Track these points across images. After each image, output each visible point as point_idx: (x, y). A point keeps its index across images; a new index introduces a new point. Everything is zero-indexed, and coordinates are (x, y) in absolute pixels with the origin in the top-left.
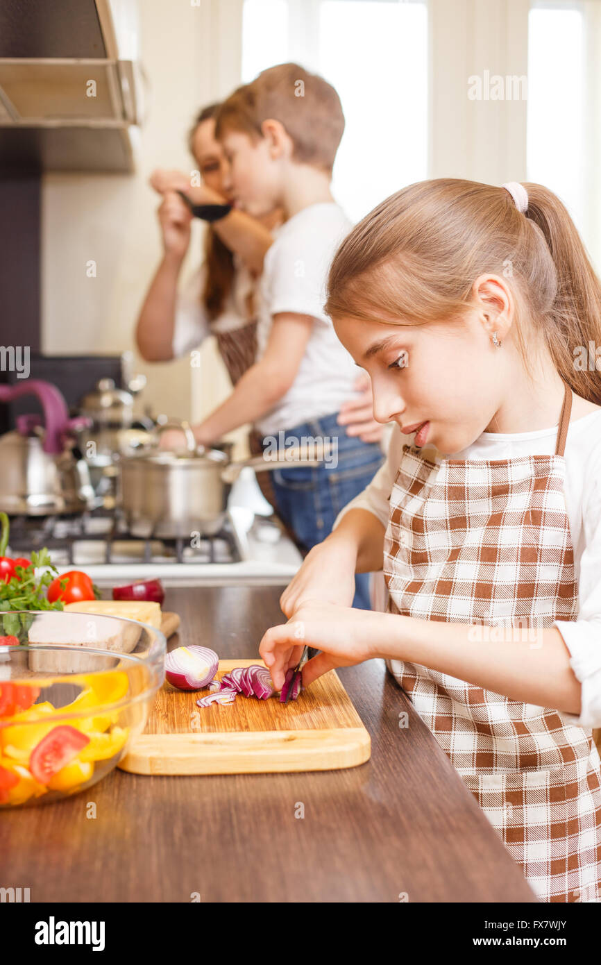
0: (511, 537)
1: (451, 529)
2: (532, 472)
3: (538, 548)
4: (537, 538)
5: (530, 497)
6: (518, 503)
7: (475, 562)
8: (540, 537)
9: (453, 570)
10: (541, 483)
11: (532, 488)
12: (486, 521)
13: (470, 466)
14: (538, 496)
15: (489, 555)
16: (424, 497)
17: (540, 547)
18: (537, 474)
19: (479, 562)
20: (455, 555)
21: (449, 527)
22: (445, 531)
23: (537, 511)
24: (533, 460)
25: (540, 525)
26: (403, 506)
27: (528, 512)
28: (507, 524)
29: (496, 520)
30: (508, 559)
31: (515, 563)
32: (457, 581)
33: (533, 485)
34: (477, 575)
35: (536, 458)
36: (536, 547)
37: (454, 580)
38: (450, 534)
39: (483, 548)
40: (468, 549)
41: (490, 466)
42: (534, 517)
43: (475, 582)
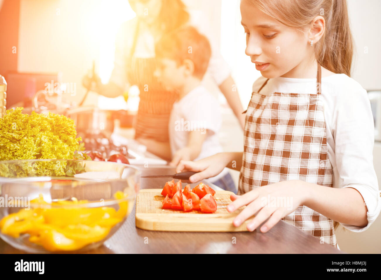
0: (299, 131)
1: (272, 124)
2: (308, 101)
3: (311, 137)
4: (311, 132)
5: (307, 113)
6: (302, 115)
7: (282, 141)
8: (313, 132)
9: (273, 145)
10: (312, 107)
11: (308, 109)
12: (286, 122)
13: (283, 95)
14: (312, 113)
15: (288, 138)
16: (262, 109)
17: (312, 136)
18: (311, 102)
19: (284, 142)
20: (273, 137)
21: (271, 123)
22: (269, 125)
23: (311, 120)
24: (309, 96)
25: (313, 126)
26: (253, 114)
27: (307, 120)
28: (297, 125)
29: (291, 123)
30: (297, 140)
31: (301, 143)
32: (275, 150)
33: (308, 107)
34: (283, 147)
35: (311, 95)
36: (310, 136)
37: (273, 149)
38: (271, 127)
39: (286, 135)
40: (279, 135)
41: (290, 95)
42: (310, 123)
43: (283, 150)
